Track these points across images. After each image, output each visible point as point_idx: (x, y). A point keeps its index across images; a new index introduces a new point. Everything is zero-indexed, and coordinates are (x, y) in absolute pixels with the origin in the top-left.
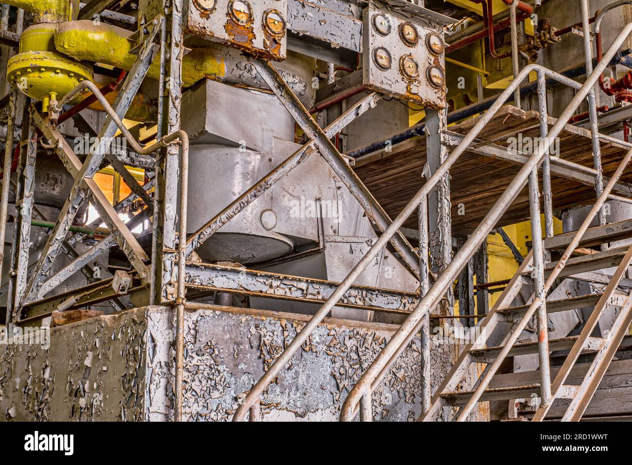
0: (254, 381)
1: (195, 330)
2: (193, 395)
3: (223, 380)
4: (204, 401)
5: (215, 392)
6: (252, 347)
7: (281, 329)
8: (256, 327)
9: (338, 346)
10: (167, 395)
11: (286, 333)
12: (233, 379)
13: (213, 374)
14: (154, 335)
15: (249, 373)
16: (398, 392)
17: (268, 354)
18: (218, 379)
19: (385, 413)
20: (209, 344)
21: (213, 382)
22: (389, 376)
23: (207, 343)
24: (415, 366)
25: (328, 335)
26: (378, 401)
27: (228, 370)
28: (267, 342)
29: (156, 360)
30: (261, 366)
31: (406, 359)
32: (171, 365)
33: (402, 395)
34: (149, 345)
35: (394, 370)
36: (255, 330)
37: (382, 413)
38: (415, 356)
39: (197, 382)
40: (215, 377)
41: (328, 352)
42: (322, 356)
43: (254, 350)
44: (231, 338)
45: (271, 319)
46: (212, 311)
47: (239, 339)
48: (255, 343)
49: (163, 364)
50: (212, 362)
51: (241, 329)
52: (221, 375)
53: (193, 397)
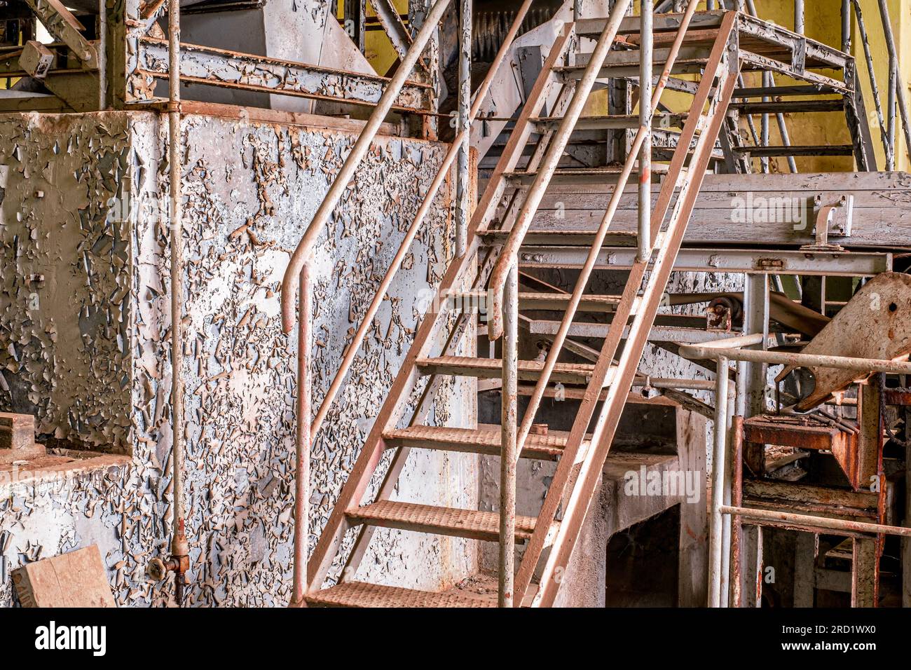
0: (248, 213)
1: (185, 145)
2: (184, 237)
3: (215, 213)
4: (195, 244)
5: (207, 230)
6: (245, 167)
7: (275, 139)
8: (249, 138)
9: (333, 161)
10: (156, 239)
11: (281, 144)
12: (225, 211)
13: (205, 207)
14: (139, 154)
15: (243, 203)
16: (392, 217)
17: (263, 175)
18: (210, 213)
19: (378, 245)
20: (201, 165)
21: (205, 217)
22: (383, 197)
23: (198, 163)
24: (409, 183)
25: (324, 145)
26: (372, 232)
27: (220, 199)
28: (262, 159)
29: (143, 191)
30: (255, 191)
31: (400, 174)
32: (159, 195)
33: (395, 222)
34: (134, 169)
35: (389, 189)
36: (248, 142)
37: (376, 247)
38: (409, 170)
39: (188, 219)
40: (207, 210)
41: (324, 169)
42: (318, 174)
43: (248, 169)
44: (222, 155)
45: (266, 125)
46: (201, 117)
47: (232, 155)
48: (249, 161)
49: (150, 195)
50: (204, 189)
51: (234, 141)
52: (214, 206)
53: (184, 239)
